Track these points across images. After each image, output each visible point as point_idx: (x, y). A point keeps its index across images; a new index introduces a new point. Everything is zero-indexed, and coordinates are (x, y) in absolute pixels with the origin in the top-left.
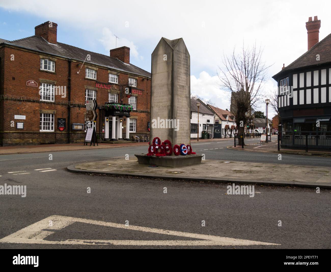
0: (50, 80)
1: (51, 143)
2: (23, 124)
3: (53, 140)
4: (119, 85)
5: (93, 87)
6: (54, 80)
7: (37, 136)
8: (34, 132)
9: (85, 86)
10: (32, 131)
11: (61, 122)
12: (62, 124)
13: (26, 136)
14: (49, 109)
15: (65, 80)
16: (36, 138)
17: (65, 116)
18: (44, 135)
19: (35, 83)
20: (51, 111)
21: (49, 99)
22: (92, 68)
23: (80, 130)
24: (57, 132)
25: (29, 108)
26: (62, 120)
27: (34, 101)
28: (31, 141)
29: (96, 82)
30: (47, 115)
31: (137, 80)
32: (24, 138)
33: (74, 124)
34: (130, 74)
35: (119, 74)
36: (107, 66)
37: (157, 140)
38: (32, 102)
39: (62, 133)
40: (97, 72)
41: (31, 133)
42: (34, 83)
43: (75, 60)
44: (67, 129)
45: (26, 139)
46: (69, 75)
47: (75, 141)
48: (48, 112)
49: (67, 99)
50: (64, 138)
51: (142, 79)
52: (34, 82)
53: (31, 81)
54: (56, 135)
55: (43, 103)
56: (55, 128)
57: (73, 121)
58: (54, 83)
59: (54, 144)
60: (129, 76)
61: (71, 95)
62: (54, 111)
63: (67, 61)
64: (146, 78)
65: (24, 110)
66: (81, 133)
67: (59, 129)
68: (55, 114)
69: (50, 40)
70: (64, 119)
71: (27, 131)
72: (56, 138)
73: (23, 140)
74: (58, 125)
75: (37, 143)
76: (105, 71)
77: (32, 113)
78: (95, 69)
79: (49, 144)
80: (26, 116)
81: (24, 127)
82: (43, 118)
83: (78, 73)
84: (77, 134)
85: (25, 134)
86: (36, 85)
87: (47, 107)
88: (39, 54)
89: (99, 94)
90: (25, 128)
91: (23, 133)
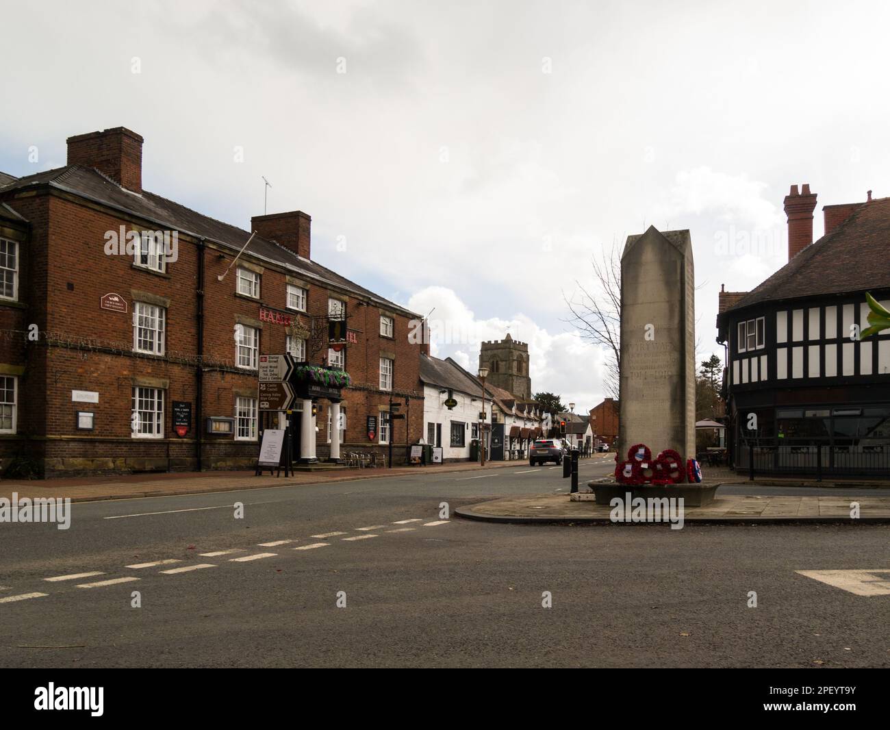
0: (156, 294)
1: (158, 471)
2: (92, 415)
3: (162, 462)
4: (308, 317)
5: (254, 318)
6: (166, 296)
7: (125, 449)
8: (118, 438)
9: (235, 315)
10: (115, 436)
11: (180, 412)
12: (182, 419)
13: (100, 448)
14: (153, 376)
15: (190, 297)
16: (123, 457)
17: (190, 397)
18: (142, 448)
19: (120, 301)
20: (158, 380)
21: (151, 349)
22: (250, 268)
23: (224, 435)
24: (171, 439)
25: (107, 371)
26: (182, 408)
27: (118, 354)
28: (111, 465)
29: (259, 305)
30: (147, 392)
31: (346, 303)
32: (96, 455)
33: (212, 417)
34: (332, 288)
35: (309, 286)
36: (283, 265)
37: (641, 451)
38: (113, 354)
39: (182, 443)
40: (261, 279)
41: (111, 442)
42: (118, 302)
43: (214, 243)
44: (193, 430)
45: (99, 457)
46: (200, 283)
47: (213, 465)
48: (150, 384)
49: (193, 350)
50: (187, 457)
51: (356, 302)
52: (119, 298)
53: (111, 296)
54: (168, 447)
55: (139, 357)
56: (165, 430)
57: (208, 409)
58: (165, 302)
59: (164, 471)
60: (330, 294)
61: (204, 339)
62: (164, 380)
63: (194, 244)
64: (365, 300)
65: (96, 377)
66: (225, 444)
67: (176, 432)
68: (165, 390)
69: (124, 180)
70: (188, 405)
71: (101, 436)
72: (168, 456)
73: (92, 461)
74: (173, 420)
75: (126, 469)
76: (278, 276)
77: (112, 384)
78: (258, 269)
79: (152, 471)
80: (100, 394)
81: (94, 424)
82: (137, 399)
83: (220, 278)
84: (217, 446)
85: (97, 444)
86: (124, 306)
87: (149, 371)
88: (131, 222)
89: (266, 338)
90: (96, 427)
91: (92, 442)
